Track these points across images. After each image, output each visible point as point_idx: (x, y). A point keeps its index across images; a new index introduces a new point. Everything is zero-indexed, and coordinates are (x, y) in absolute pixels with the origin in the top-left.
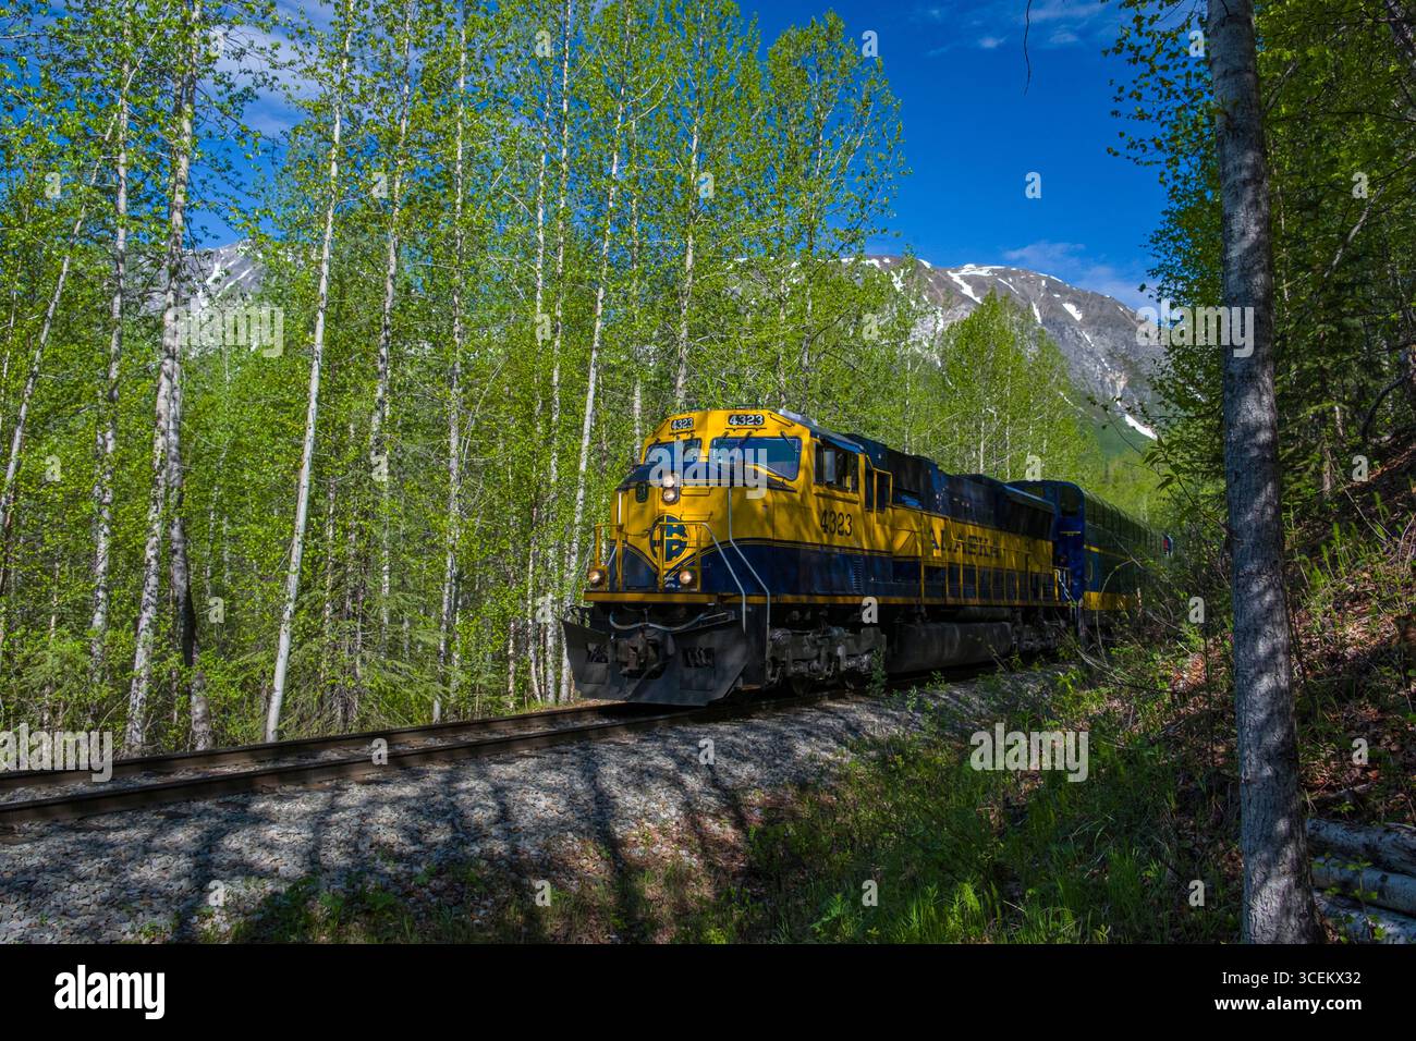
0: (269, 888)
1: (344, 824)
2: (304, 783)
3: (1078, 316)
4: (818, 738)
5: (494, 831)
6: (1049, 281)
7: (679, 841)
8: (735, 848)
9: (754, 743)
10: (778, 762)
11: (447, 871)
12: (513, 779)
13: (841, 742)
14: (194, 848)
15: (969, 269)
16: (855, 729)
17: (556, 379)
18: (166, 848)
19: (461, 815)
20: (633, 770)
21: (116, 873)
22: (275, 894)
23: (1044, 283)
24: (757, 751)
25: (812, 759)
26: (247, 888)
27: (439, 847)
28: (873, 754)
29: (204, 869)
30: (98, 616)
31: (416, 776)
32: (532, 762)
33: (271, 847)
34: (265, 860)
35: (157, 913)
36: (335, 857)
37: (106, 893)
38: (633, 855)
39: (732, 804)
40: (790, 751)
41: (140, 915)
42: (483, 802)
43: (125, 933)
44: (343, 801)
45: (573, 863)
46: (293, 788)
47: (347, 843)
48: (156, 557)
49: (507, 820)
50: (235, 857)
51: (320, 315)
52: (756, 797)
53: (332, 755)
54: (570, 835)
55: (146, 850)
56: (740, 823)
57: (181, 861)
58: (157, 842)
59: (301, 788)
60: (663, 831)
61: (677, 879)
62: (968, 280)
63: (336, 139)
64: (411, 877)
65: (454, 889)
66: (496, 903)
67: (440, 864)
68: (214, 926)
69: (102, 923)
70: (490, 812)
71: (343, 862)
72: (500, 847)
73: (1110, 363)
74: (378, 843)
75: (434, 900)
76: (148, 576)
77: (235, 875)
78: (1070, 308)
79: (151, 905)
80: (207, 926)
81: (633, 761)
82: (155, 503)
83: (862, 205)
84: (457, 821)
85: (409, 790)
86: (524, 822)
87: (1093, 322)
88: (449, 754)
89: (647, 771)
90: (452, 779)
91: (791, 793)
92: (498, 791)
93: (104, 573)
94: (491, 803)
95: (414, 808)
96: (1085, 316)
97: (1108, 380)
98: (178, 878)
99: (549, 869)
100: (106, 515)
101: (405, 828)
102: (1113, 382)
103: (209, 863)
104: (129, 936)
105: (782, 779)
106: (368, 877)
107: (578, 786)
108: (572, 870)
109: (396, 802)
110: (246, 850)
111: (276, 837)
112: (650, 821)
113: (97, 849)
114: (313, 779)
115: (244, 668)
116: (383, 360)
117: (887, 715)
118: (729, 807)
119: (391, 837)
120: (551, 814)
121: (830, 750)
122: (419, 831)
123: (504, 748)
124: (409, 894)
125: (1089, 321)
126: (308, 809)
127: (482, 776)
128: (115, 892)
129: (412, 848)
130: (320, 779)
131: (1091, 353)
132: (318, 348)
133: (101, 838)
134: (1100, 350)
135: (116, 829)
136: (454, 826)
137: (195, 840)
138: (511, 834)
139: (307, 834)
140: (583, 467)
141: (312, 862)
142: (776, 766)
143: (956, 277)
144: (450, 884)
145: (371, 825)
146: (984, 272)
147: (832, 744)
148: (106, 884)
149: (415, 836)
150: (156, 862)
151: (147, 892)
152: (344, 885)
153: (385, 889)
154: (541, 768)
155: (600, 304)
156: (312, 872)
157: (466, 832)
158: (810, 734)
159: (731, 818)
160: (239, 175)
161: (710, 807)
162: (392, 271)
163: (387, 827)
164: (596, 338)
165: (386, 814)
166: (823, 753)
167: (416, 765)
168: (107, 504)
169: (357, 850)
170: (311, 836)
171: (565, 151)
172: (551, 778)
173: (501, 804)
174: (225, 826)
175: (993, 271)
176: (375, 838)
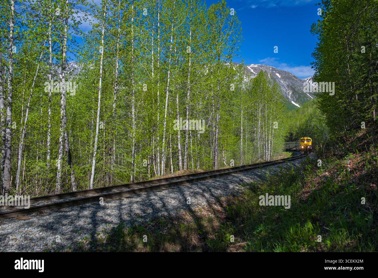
0: (112, 226)
1: (126, 209)
2: (112, 198)
3: (280, 77)
4: (234, 183)
5: (163, 209)
6: (272, 68)
7: (208, 211)
8: (221, 212)
9: (219, 185)
10: (226, 189)
11: (154, 220)
12: (164, 196)
13: (239, 184)
14: (90, 216)
15: (252, 65)
16: (242, 181)
17: (158, 94)
18: (84, 216)
19: (154, 206)
20: (192, 192)
21: (73, 223)
22: (114, 228)
23: (271, 68)
24: (221, 187)
25: (234, 189)
26: (106, 226)
27: (151, 214)
28: (248, 187)
29: (95, 222)
30: (48, 156)
31: (139, 196)
32: (167, 191)
33: (109, 215)
34: (109, 219)
35: (86, 234)
36: (126, 217)
37: (72, 229)
38: (198, 215)
39: (218, 200)
40: (228, 186)
41: (82, 234)
42: (158, 202)
43: (79, 239)
44: (123, 202)
45: (184, 217)
46: (109, 199)
47: (128, 213)
48: (62, 141)
49: (165, 206)
50: (101, 218)
51: (100, 79)
52: (223, 199)
53: (115, 191)
54: (182, 210)
55: (78, 217)
56: (221, 205)
57: (89, 220)
58: (81, 214)
59: (111, 199)
60: (203, 208)
61: (210, 220)
62: (252, 68)
63: (103, 34)
64: (146, 222)
65: (157, 225)
66: (168, 228)
67: (152, 219)
68: (101, 237)
69: (73, 237)
70: (161, 205)
71: (128, 219)
72: (166, 214)
73: (288, 88)
74: (135, 214)
75: (153, 228)
76: (60, 146)
77: (102, 223)
78: (278, 75)
79: (84, 232)
80: (99, 237)
81: (192, 190)
82: (61, 127)
83: (232, 49)
84: (154, 207)
85: (138, 199)
86: (170, 207)
87: (283, 78)
88: (145, 190)
89: (196, 193)
90: (148, 196)
91: (231, 197)
92: (161, 199)
93: (49, 145)
94: (160, 202)
95: (142, 204)
96: (281, 76)
97: (287, 92)
98: (89, 224)
99: (179, 219)
100: (49, 130)
101: (141, 209)
102: (288, 93)
103: (95, 220)
104: (80, 240)
105: (228, 194)
106: (136, 223)
107: (180, 197)
108: (184, 219)
109: (137, 202)
110: (104, 217)
111: (110, 213)
112: (200, 206)
113: (66, 217)
114: (114, 197)
115: (84, 168)
116: (116, 90)
117: (249, 177)
118: (217, 201)
119: (138, 212)
120: (175, 205)
121: (237, 186)
122: (145, 210)
123: (158, 188)
124: (146, 227)
125: (282, 78)
126: (115, 205)
127: (156, 195)
128: (74, 228)
129: (144, 215)
130: (116, 197)
131: (283, 86)
132: (100, 87)
133: (66, 214)
134: (285, 85)
135: (69, 211)
136: (153, 208)
137: (90, 214)
138: (167, 210)
139: (118, 212)
140: (166, 116)
141: (121, 219)
142: (226, 191)
143: (249, 67)
144: (156, 224)
145: (133, 209)
146: (256, 66)
147: (237, 184)
148: (71, 226)
149: (144, 211)
150: (82, 220)
151: (82, 228)
152: (130, 225)
153: (140, 226)
154: (170, 193)
155: (169, 75)
156: (121, 222)
157: (156, 210)
158: (232, 182)
159: (219, 204)
160: (78, 43)
161: (213, 202)
162: (117, 67)
163: (136, 209)
164: (168, 83)
165: (135, 206)
166: (236, 187)
167: (138, 193)
168: (49, 128)
169: (131, 216)
170: (119, 212)
171: (159, 36)
172: (173, 195)
173: (163, 202)
174: (96, 210)
175: (258, 66)
176: (135, 212)
